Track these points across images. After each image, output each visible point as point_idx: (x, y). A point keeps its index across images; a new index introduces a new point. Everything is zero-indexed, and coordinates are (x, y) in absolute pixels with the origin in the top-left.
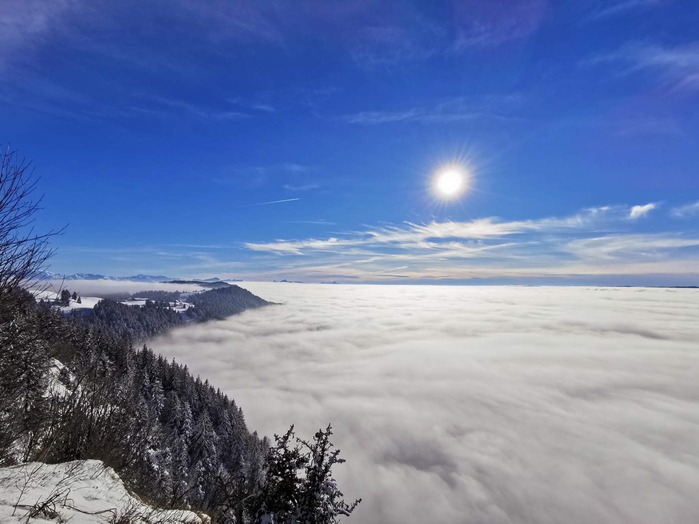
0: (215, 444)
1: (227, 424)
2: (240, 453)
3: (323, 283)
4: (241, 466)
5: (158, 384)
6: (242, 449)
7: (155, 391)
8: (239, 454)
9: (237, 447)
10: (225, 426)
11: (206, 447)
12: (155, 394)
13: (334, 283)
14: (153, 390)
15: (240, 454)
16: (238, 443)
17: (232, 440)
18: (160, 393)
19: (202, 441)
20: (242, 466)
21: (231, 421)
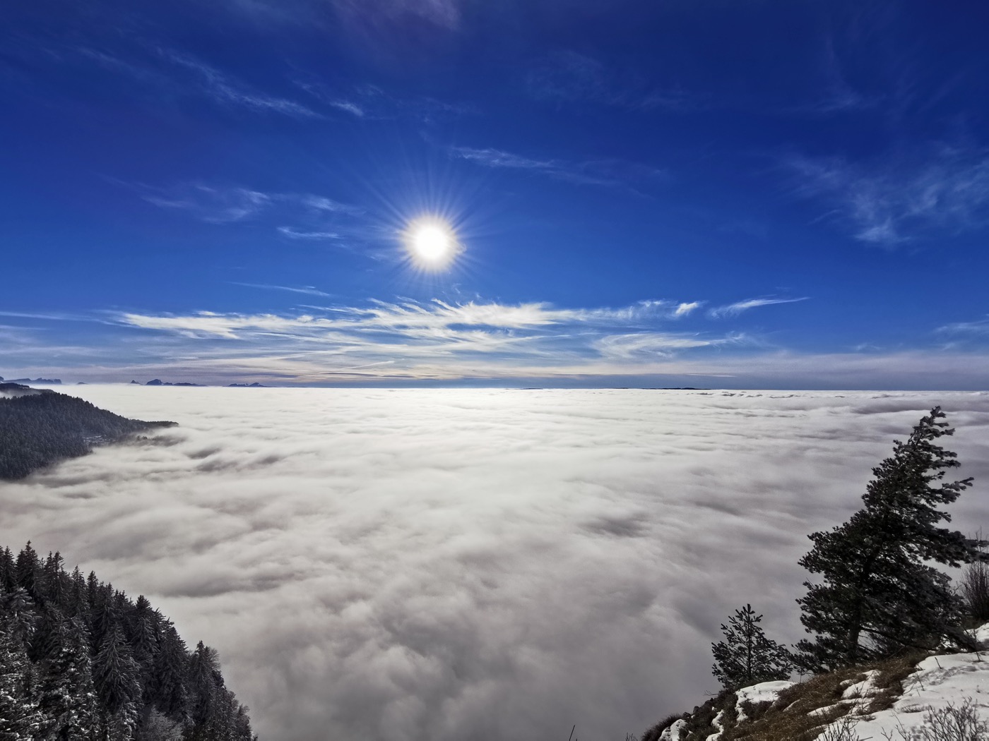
0: (137, 677)
1: (150, 641)
2: (178, 681)
3: (235, 385)
4: (181, 702)
5: (22, 592)
6: (181, 675)
7: (17, 606)
8: (176, 684)
9: (173, 673)
10: (148, 644)
11: (120, 685)
12: (18, 612)
13: (256, 385)
14: (14, 604)
15: (178, 685)
16: (174, 666)
17: (161, 665)
18: (26, 608)
19: (114, 677)
20: (184, 701)
21: (156, 635)
